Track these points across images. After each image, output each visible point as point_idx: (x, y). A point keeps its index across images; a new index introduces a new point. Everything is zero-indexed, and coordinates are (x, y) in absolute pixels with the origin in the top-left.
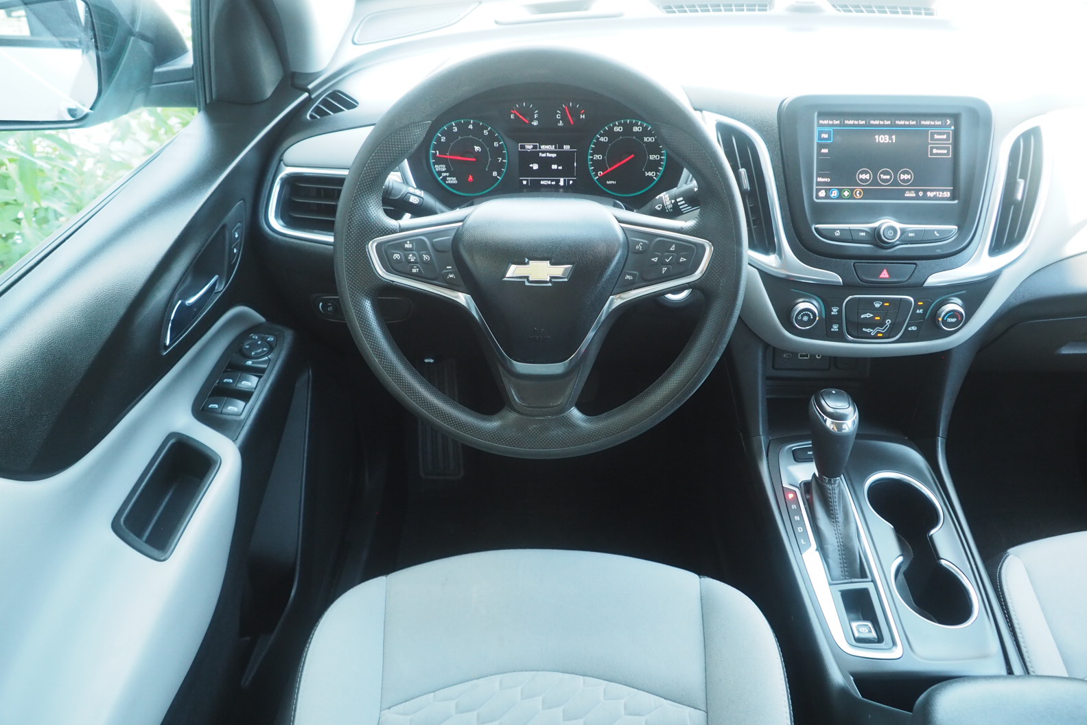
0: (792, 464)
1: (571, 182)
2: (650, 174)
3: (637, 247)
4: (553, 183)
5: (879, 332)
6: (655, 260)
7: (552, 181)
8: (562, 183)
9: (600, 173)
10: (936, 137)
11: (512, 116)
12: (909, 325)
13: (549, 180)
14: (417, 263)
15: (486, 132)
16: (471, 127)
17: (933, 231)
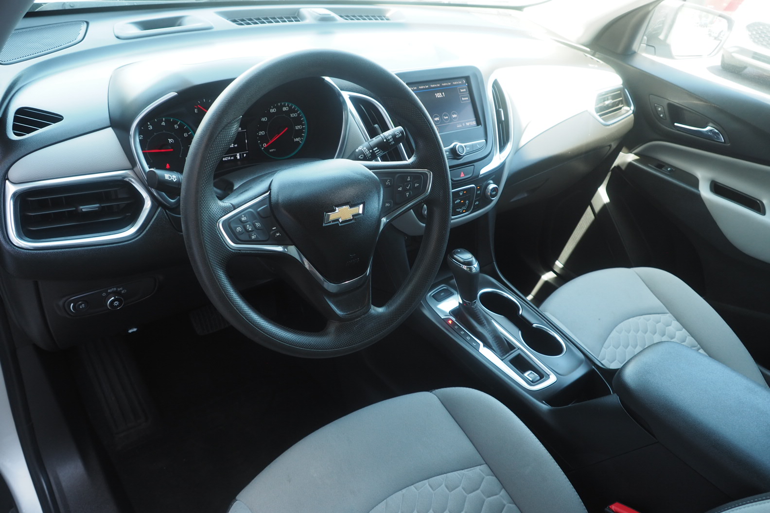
0: (438, 305)
1: (245, 155)
2: (297, 140)
3: (387, 184)
4: (232, 158)
5: (464, 210)
6: (400, 189)
7: (231, 156)
8: (238, 157)
9: (265, 145)
10: (462, 91)
11: (196, 111)
12: (475, 202)
13: (228, 156)
14: (253, 231)
15: (176, 126)
16: (163, 123)
17: (476, 144)
